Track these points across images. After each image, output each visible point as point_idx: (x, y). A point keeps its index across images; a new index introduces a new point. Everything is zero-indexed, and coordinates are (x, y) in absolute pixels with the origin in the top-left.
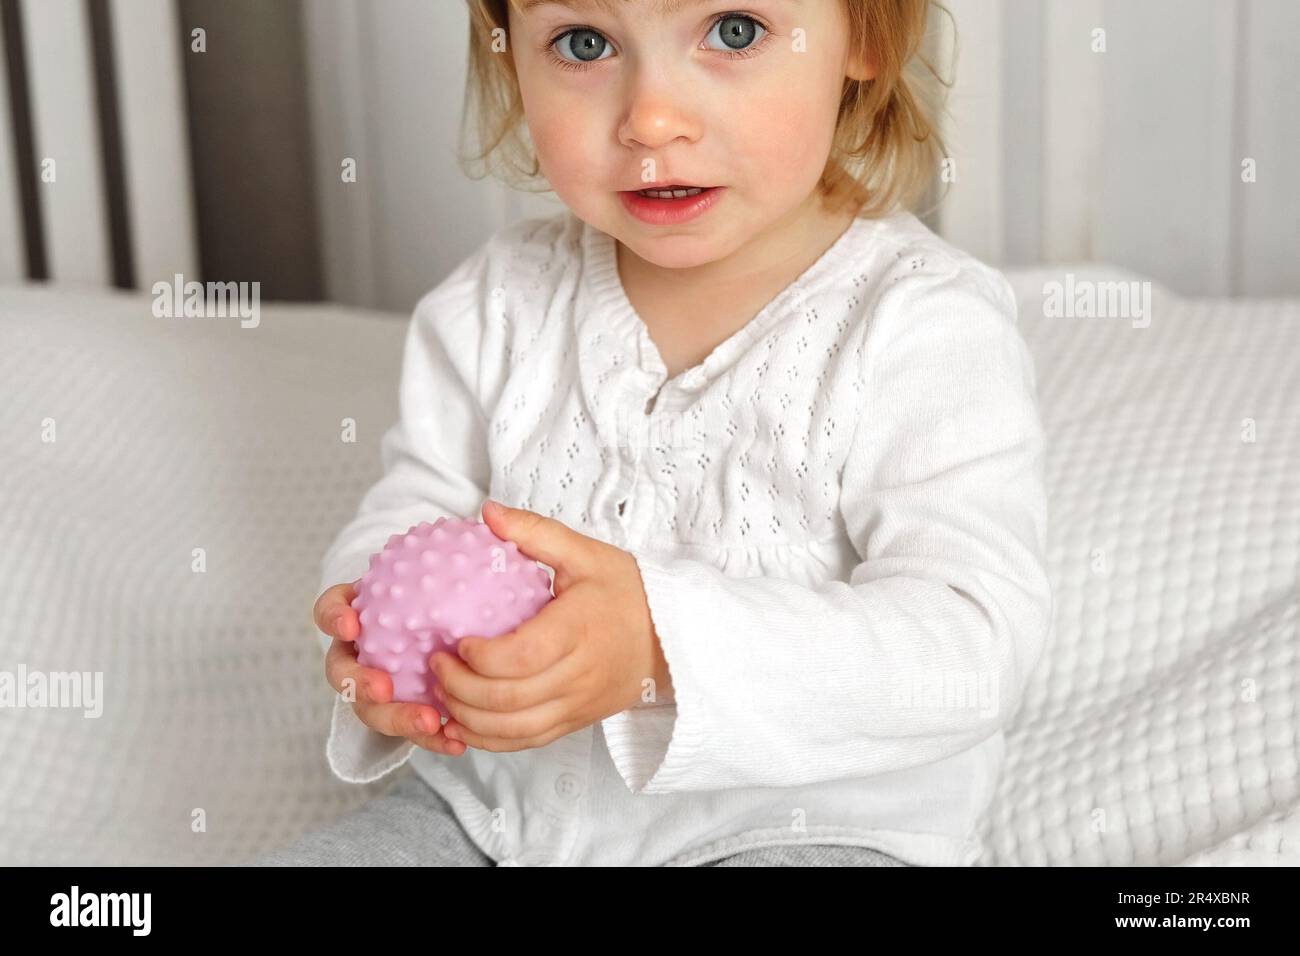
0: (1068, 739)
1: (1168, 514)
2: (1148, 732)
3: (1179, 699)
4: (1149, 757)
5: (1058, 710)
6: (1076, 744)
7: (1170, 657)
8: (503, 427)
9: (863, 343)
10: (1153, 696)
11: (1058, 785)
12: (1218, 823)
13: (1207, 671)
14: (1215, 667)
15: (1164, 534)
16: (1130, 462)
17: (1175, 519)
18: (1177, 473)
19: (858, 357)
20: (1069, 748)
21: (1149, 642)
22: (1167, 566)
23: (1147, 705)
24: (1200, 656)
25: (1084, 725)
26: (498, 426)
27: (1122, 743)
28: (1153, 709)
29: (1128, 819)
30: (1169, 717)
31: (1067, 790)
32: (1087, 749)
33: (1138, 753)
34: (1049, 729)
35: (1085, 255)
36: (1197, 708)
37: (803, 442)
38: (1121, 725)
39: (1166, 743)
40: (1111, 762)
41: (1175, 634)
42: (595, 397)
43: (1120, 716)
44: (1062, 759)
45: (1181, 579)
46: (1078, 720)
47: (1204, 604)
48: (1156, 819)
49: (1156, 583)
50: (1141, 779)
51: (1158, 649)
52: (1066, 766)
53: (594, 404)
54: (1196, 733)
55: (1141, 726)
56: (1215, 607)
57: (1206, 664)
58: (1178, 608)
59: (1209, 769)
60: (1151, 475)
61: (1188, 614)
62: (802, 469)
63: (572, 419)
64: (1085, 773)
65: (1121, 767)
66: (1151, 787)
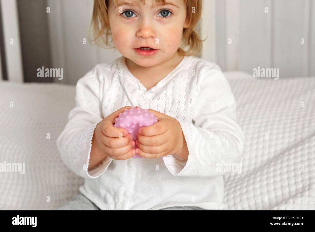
0: (234, 185)
1: (257, 130)
2: (253, 183)
3: (261, 175)
4: (254, 189)
5: (232, 178)
6: (236, 186)
7: (259, 165)
8: (106, 107)
9: (197, 81)
10: (254, 174)
11: (232, 196)
12: (270, 205)
13: (267, 168)
14: (269, 167)
15: (256, 136)
16: (248, 119)
17: (259, 132)
18: (259, 121)
19: (196, 84)
20: (235, 187)
21: (253, 161)
22: (257, 143)
23: (253, 176)
24: (265, 165)
25: (238, 181)
26: (105, 107)
27: (247, 186)
28: (254, 177)
29: (249, 204)
30: (258, 179)
31: (234, 197)
32: (239, 187)
33: (251, 188)
34: (230, 183)
35: (236, 69)
36: (265, 177)
37: (184, 105)
38: (247, 181)
39: (258, 185)
40: (245, 190)
41: (260, 160)
42: (131, 97)
43: (247, 179)
44: (233, 190)
45: (261, 146)
46: (236, 181)
47: (266, 152)
48: (256, 204)
49: (255, 147)
50: (252, 194)
51: (256, 163)
52: (234, 191)
53: (131, 98)
54: (265, 183)
55: (252, 181)
56: (269, 153)
57: (267, 166)
58: (260, 153)
59: (268, 191)
60: (253, 121)
61: (262, 155)
62: (184, 110)
63: (125, 103)
64: (238, 193)
65: (247, 192)
66: (254, 196)
